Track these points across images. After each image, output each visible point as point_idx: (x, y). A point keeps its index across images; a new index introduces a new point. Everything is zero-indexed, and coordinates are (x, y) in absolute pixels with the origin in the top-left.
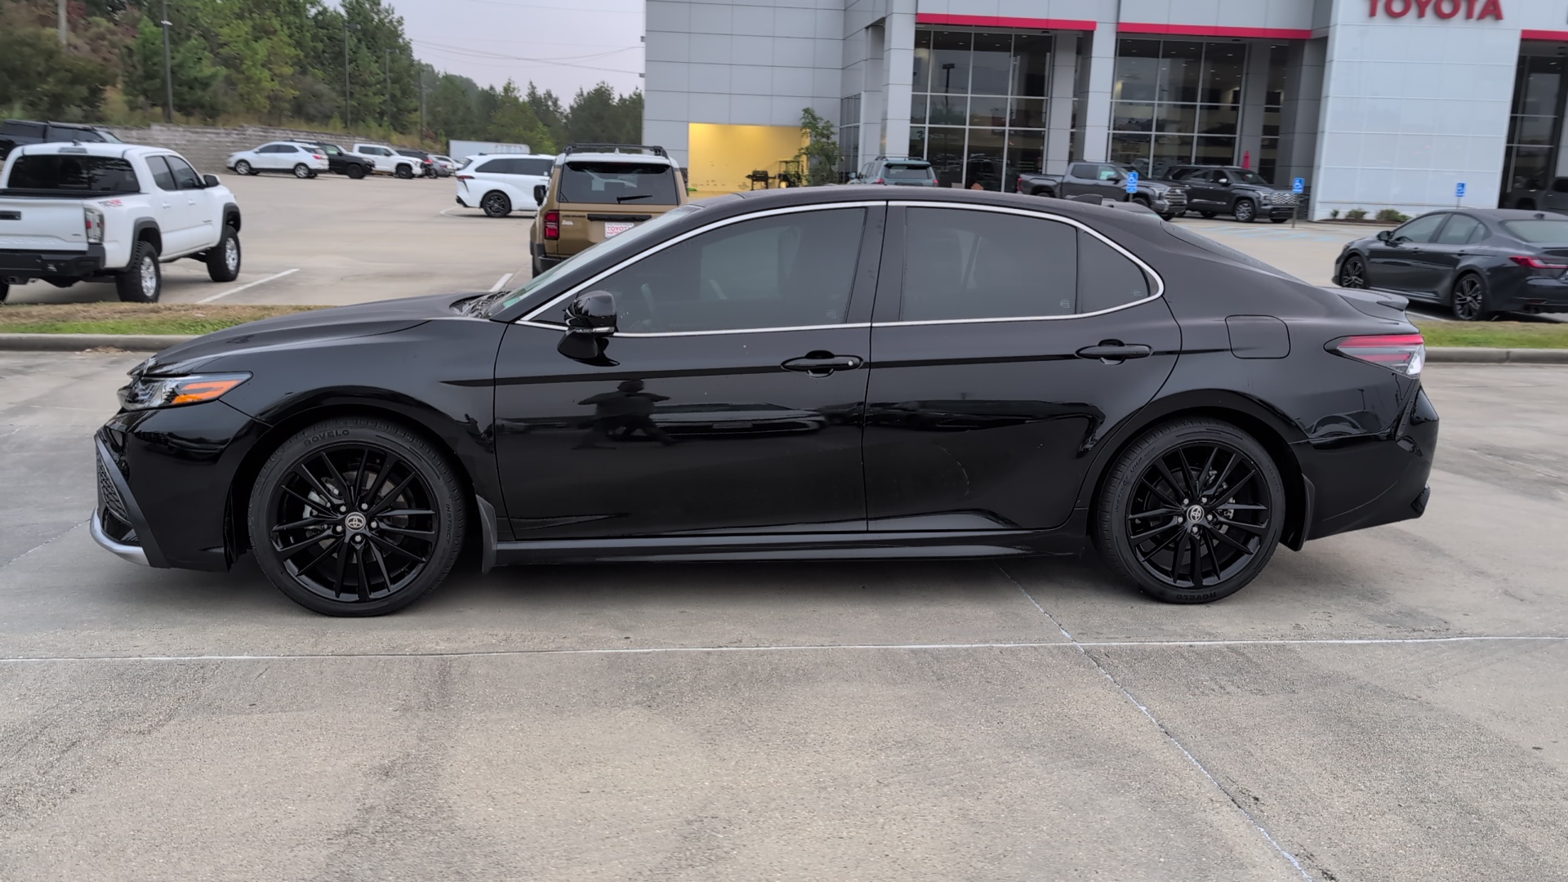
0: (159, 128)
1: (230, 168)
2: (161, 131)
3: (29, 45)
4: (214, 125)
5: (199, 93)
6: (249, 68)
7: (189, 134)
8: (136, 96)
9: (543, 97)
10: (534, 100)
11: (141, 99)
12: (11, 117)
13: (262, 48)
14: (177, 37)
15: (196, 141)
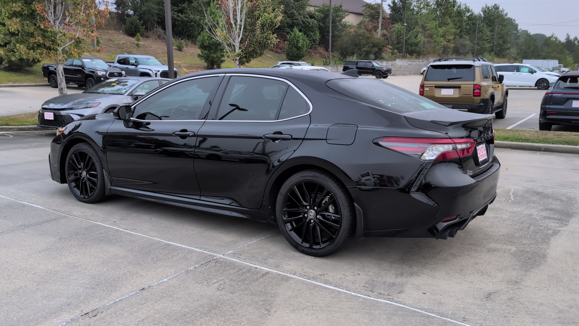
0: (399, 60)
1: (421, 73)
2: (400, 61)
3: (362, 36)
4: (419, 59)
5: (414, 48)
6: (435, 38)
7: (409, 62)
8: (394, 50)
9: (573, 39)
10: (569, 41)
11: (396, 51)
12: (352, 59)
13: (441, 30)
14: (409, 29)
15: (411, 64)
